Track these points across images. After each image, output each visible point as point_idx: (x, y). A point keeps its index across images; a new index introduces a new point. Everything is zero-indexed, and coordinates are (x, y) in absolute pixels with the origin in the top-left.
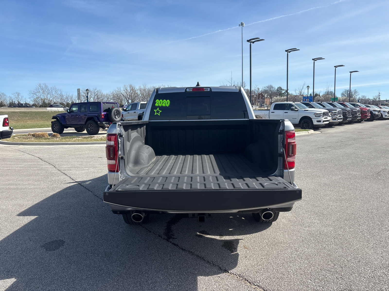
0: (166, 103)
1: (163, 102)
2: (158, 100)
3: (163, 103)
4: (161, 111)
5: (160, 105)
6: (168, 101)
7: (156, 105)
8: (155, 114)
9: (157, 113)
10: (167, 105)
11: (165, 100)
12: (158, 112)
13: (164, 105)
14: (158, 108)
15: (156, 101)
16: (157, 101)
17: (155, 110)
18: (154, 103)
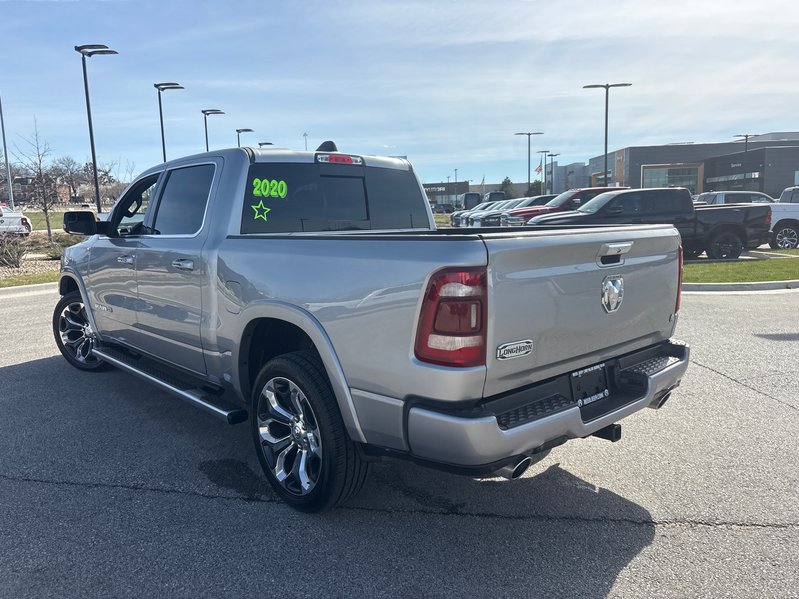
0: (278, 189)
1: (271, 185)
2: (257, 180)
3: (272, 189)
4: (269, 210)
5: (265, 194)
6: (282, 182)
7: (256, 192)
8: (256, 217)
9: (261, 216)
10: (283, 194)
11: (274, 182)
12: (261, 211)
13: (274, 194)
14: (261, 202)
15: (254, 184)
16: (257, 183)
17: (254, 207)
18: (250, 187)
